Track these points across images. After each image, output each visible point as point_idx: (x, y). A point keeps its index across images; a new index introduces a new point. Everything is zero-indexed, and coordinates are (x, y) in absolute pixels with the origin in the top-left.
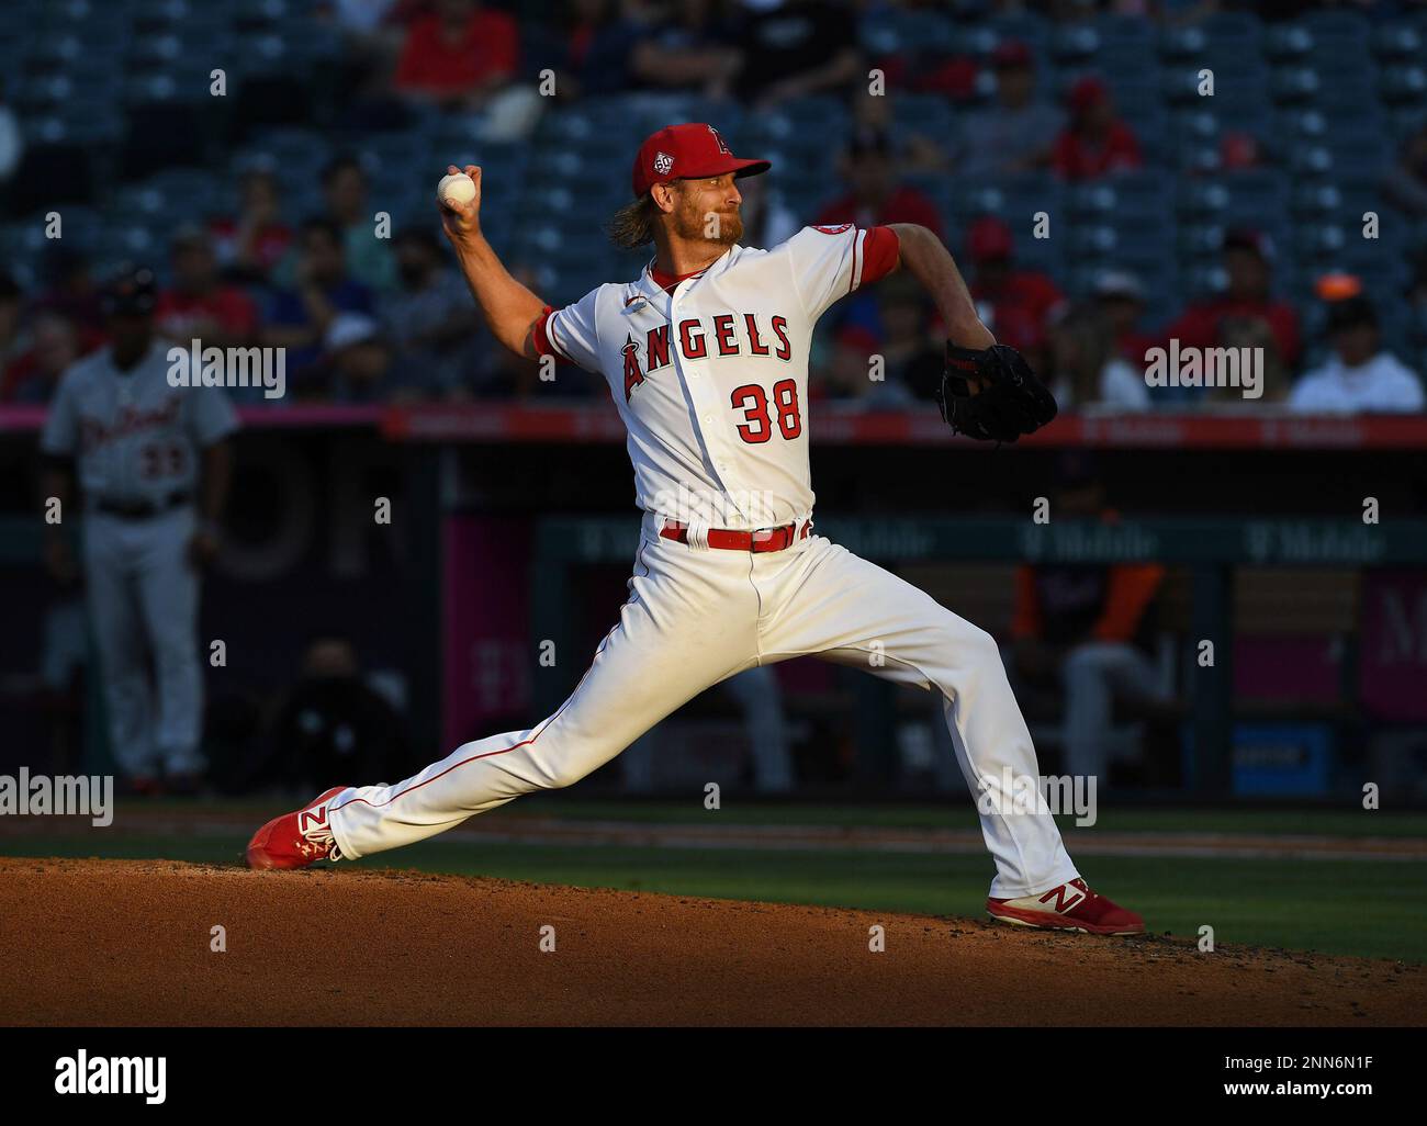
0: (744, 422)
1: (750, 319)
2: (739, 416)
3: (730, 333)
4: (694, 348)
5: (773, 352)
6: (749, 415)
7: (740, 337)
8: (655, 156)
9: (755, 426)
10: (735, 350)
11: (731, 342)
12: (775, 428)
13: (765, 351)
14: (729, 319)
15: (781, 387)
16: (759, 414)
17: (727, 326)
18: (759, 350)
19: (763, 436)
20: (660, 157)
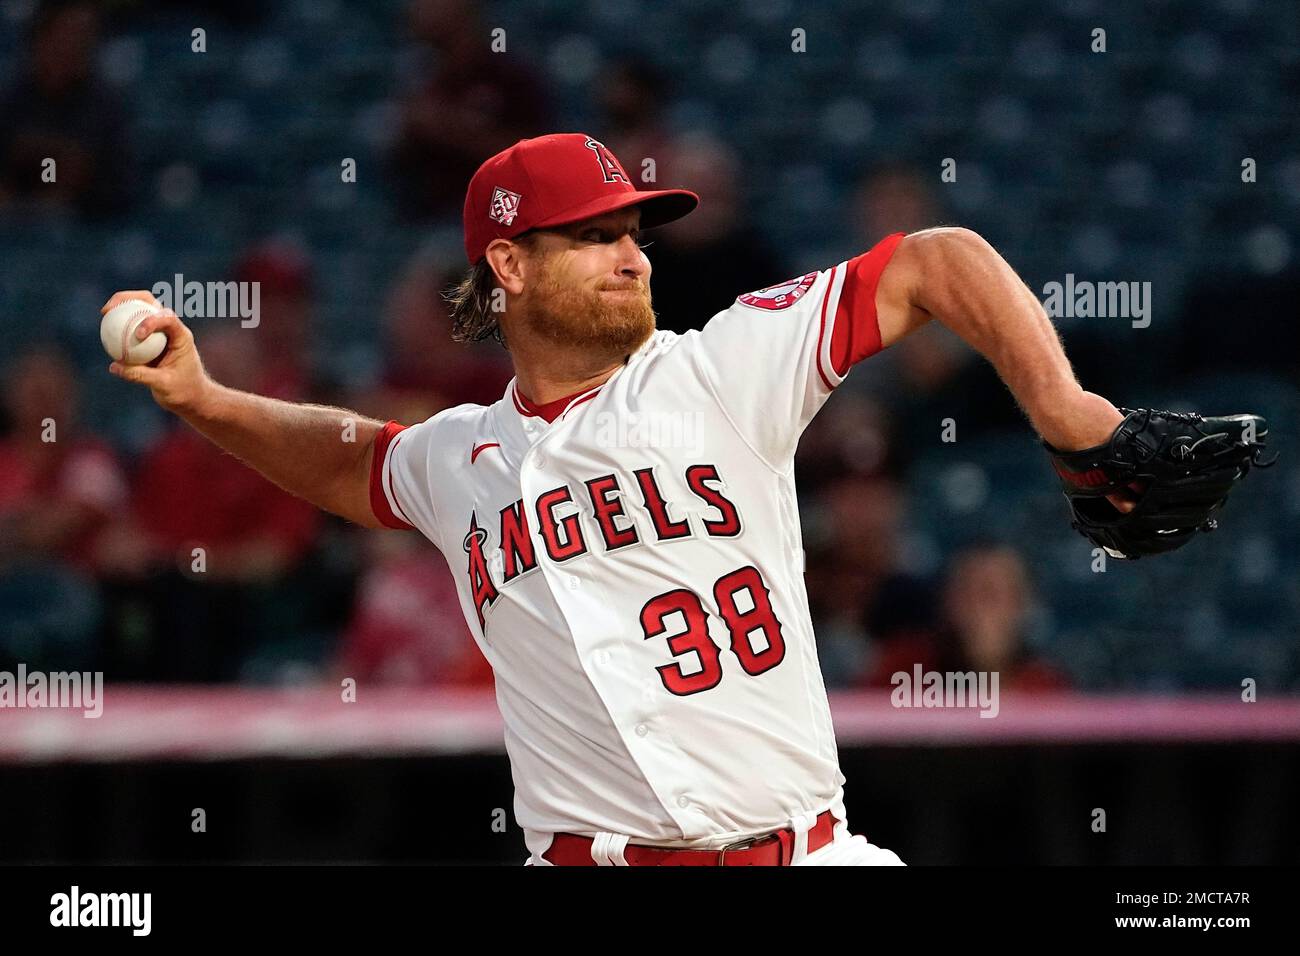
0: (667, 658)
1: (645, 478)
2: (659, 650)
3: (617, 508)
4: (563, 540)
5: (698, 529)
6: (677, 645)
7: (635, 514)
8: (491, 194)
9: (690, 663)
10: (630, 537)
11: (621, 524)
12: (729, 660)
13: (683, 530)
14: (612, 482)
15: (725, 587)
16: (695, 639)
17: (610, 496)
18: (670, 530)
19: (709, 677)
20: (499, 194)
